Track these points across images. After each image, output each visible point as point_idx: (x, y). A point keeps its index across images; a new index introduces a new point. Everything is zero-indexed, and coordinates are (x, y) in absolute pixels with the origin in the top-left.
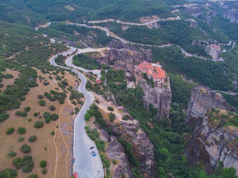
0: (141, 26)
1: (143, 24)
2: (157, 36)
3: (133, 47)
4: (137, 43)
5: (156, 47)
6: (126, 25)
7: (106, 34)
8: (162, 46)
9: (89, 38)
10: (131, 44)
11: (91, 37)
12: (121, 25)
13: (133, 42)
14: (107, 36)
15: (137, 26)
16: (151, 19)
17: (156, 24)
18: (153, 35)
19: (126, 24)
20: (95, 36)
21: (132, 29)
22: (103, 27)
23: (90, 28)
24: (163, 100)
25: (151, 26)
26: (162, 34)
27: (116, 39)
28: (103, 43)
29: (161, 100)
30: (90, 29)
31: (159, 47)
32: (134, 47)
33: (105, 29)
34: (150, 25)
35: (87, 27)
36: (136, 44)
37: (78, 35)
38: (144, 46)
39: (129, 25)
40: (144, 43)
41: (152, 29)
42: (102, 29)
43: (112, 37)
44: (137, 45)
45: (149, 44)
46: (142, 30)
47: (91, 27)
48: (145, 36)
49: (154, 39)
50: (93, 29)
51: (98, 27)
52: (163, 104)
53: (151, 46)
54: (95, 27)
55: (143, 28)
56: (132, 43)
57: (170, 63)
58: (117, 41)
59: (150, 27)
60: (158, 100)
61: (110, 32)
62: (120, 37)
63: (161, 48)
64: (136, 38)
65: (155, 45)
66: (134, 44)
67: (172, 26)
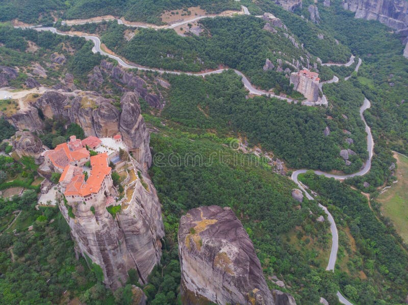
0: (162, 31)
1: (165, 27)
2: (194, 50)
3: (142, 76)
4: (151, 67)
5: (189, 77)
6: (133, 29)
7: (91, 49)
8: (203, 75)
9: (56, 58)
10: (137, 69)
11: (62, 56)
12: (124, 28)
13: (142, 65)
14: (92, 53)
15: (152, 31)
16: (185, 15)
17: (194, 27)
18: (184, 49)
19: (135, 26)
20: (72, 54)
21: (141, 38)
22: (92, 32)
23: (62, 37)
24: (109, 248)
25: (185, 30)
26: (206, 47)
27: (111, 60)
28: (83, 69)
29: (102, 247)
30: (61, 39)
31: (196, 75)
32: (145, 77)
33: (96, 39)
34: (181, 29)
35: (55, 35)
36: (149, 70)
37: (36, 52)
38: (165, 74)
39: (140, 29)
40: (165, 69)
41: (185, 36)
42: (88, 37)
43: (101, 56)
44: (151, 72)
45: (177, 69)
46: (162, 40)
47: (63, 34)
48: (168, 52)
49: (187, 59)
50: (68, 38)
51: (80, 34)
52: (110, 256)
53: (179, 73)
54: (71, 34)
55: (163, 35)
56: (140, 68)
57: (216, 111)
58: (112, 63)
59: (181, 34)
60: (95, 249)
61: (103, 44)
62: (119, 54)
63: (200, 79)
64: (148, 58)
65: (190, 71)
66: (143, 71)
67: (229, 30)
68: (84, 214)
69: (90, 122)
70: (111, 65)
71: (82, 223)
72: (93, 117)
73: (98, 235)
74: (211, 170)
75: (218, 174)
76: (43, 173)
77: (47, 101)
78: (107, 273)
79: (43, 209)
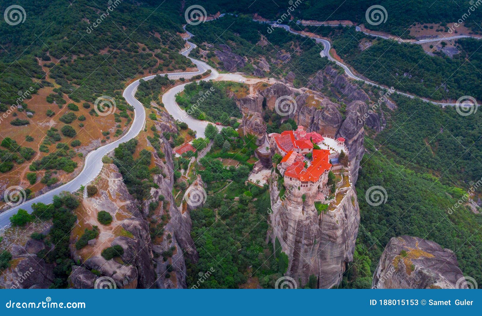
0: (405, 45)
1: (411, 42)
2: (440, 74)
3: (367, 91)
4: (380, 84)
5: (425, 103)
6: (371, 38)
7: (320, 52)
8: (444, 105)
9: (282, 55)
10: (364, 83)
11: (289, 55)
12: (361, 36)
13: (371, 79)
14: (320, 57)
15: (396, 44)
16: (441, 30)
17: (449, 46)
18: (428, 70)
19: (374, 35)
20: (298, 54)
21: (378, 49)
22: (324, 35)
23: (294, 36)
24: (304, 242)
25: (435, 48)
26: (457, 73)
27: (337, 67)
28: (306, 71)
29: (298, 238)
30: (292, 38)
31: (434, 103)
32: (370, 92)
33: (326, 43)
34: (431, 47)
35: (288, 32)
36: (377, 86)
37: (265, 46)
38: (395, 94)
39: (379, 39)
40: (397, 88)
41: (433, 55)
42: (319, 39)
43: (328, 61)
44: (379, 88)
45: (411, 91)
46: (403, 56)
47: (296, 33)
48: (407, 71)
49: (428, 83)
50: (299, 38)
51: (311, 35)
52: (302, 250)
53: (412, 97)
54: (304, 34)
55: (406, 50)
56: (367, 82)
57: (447, 151)
58: (337, 71)
59: (429, 52)
60: (291, 237)
61: (333, 49)
62: (348, 63)
63: (437, 109)
64: (381, 72)
65: (427, 97)
66: (370, 85)
68: (295, 199)
69: (310, 121)
70: (336, 72)
71: (289, 208)
72: (314, 117)
73: (299, 223)
74: (425, 215)
75: (431, 222)
76: (259, 154)
77: (274, 91)
78: (292, 267)
79: (250, 186)
